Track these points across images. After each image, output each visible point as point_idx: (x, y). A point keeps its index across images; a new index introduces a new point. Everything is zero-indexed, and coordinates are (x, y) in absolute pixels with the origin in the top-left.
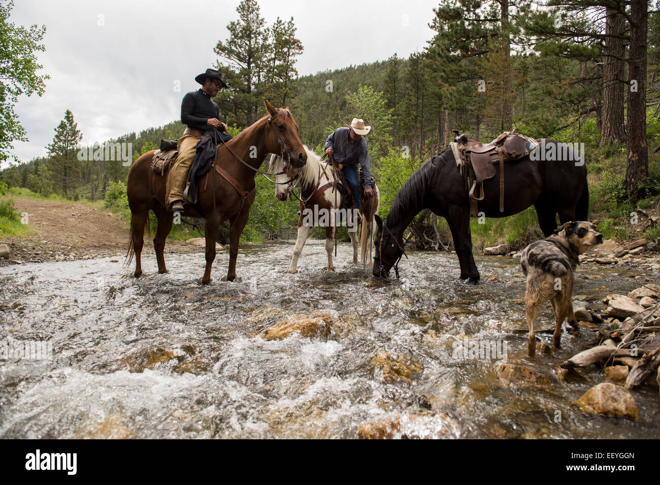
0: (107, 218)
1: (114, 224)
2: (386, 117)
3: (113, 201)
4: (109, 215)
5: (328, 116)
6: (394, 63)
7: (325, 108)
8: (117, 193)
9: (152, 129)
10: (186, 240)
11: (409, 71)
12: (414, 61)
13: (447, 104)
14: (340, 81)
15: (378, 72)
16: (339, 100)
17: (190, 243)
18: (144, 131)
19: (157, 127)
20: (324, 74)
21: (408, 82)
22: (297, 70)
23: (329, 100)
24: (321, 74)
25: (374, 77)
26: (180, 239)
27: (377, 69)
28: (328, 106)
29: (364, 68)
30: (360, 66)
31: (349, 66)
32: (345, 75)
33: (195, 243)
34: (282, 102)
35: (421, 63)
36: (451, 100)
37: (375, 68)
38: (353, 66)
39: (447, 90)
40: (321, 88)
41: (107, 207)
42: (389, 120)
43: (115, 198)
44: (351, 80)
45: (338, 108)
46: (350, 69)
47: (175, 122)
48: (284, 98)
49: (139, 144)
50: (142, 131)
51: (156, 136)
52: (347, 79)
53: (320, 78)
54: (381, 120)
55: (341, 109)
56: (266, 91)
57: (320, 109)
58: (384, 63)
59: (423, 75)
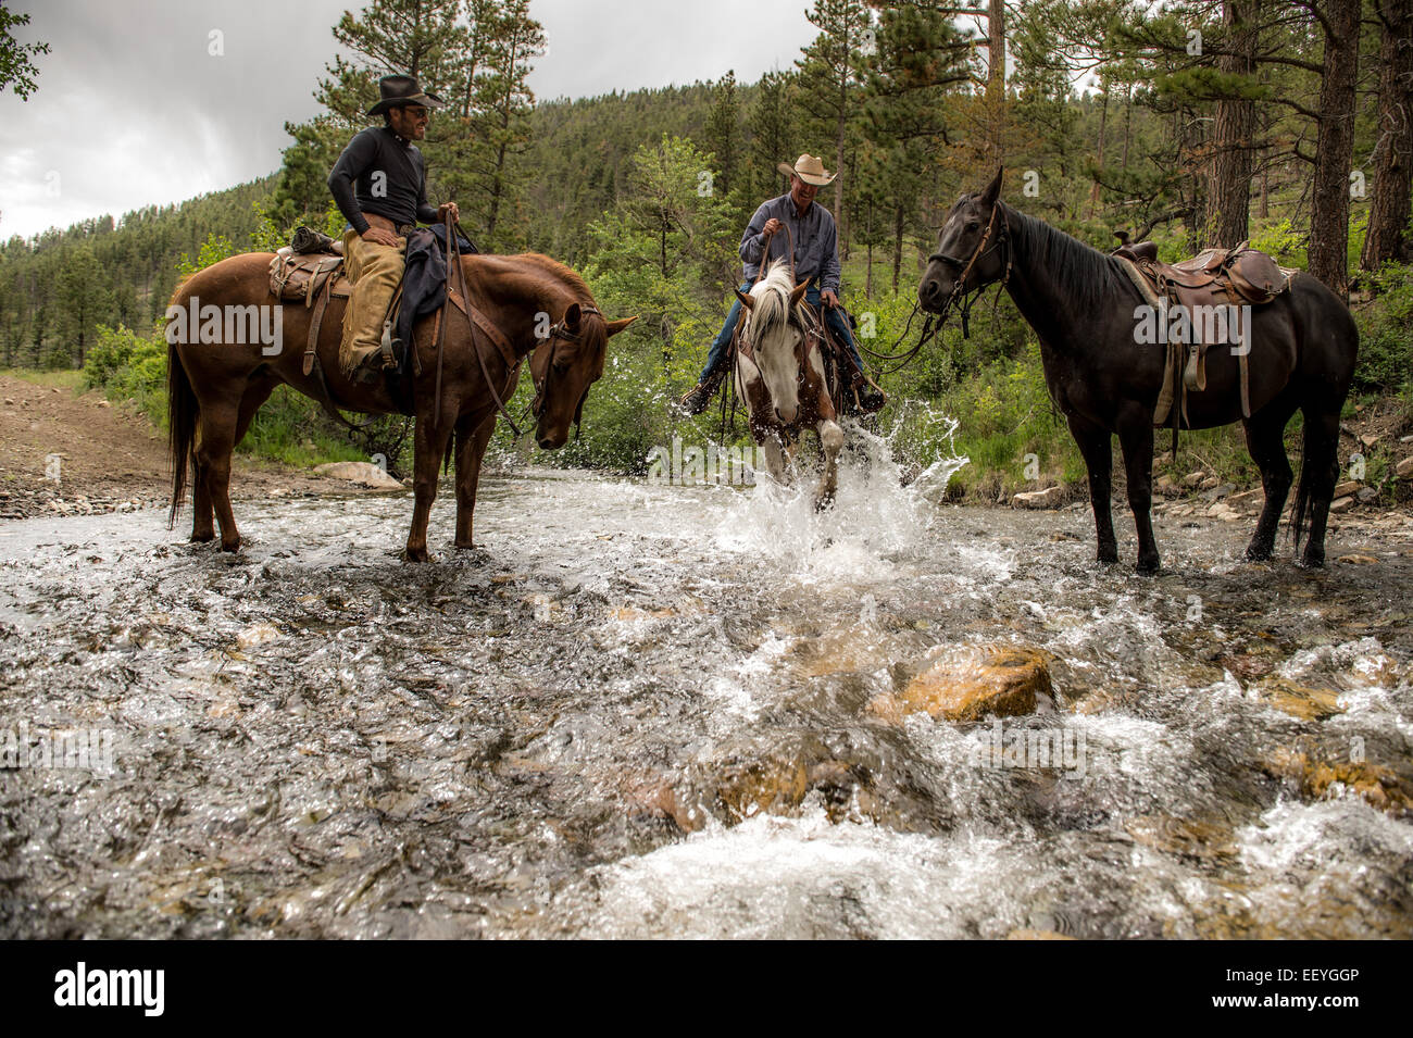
0: (100, 412)
1: (121, 427)
2: (721, 208)
3: (108, 371)
4: (100, 406)
5: (563, 199)
6: (727, 92)
7: (556, 181)
8: (115, 354)
9: (154, 209)
10: (313, 467)
11: (759, 111)
12: (770, 90)
13: (869, 185)
14: (589, 124)
15: (673, 109)
16: (588, 167)
17: (326, 474)
18: (133, 213)
19: (166, 206)
20: (555, 107)
21: (757, 134)
22: (532, 89)
23: (565, 165)
24: (548, 107)
25: (665, 120)
26: (301, 464)
27: (671, 104)
28: (563, 177)
29: (644, 99)
30: (634, 94)
31: (609, 93)
32: (601, 113)
33: (336, 473)
34: (496, 161)
35: (784, 96)
36: (880, 178)
37: (665, 101)
38: (618, 93)
39: (870, 156)
40: (548, 138)
41: (91, 386)
42: (724, 214)
43: (113, 365)
44: (615, 123)
45: (585, 183)
46: (612, 98)
47: (209, 195)
48: (502, 152)
49: (122, 242)
50: (128, 212)
51: (163, 226)
52: (605, 122)
53: (546, 114)
54: (709, 213)
55: (592, 186)
56: (453, 134)
57: (547, 184)
58: (685, 90)
59: (787, 123)
